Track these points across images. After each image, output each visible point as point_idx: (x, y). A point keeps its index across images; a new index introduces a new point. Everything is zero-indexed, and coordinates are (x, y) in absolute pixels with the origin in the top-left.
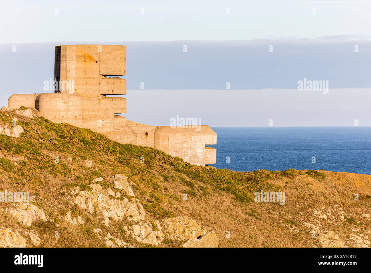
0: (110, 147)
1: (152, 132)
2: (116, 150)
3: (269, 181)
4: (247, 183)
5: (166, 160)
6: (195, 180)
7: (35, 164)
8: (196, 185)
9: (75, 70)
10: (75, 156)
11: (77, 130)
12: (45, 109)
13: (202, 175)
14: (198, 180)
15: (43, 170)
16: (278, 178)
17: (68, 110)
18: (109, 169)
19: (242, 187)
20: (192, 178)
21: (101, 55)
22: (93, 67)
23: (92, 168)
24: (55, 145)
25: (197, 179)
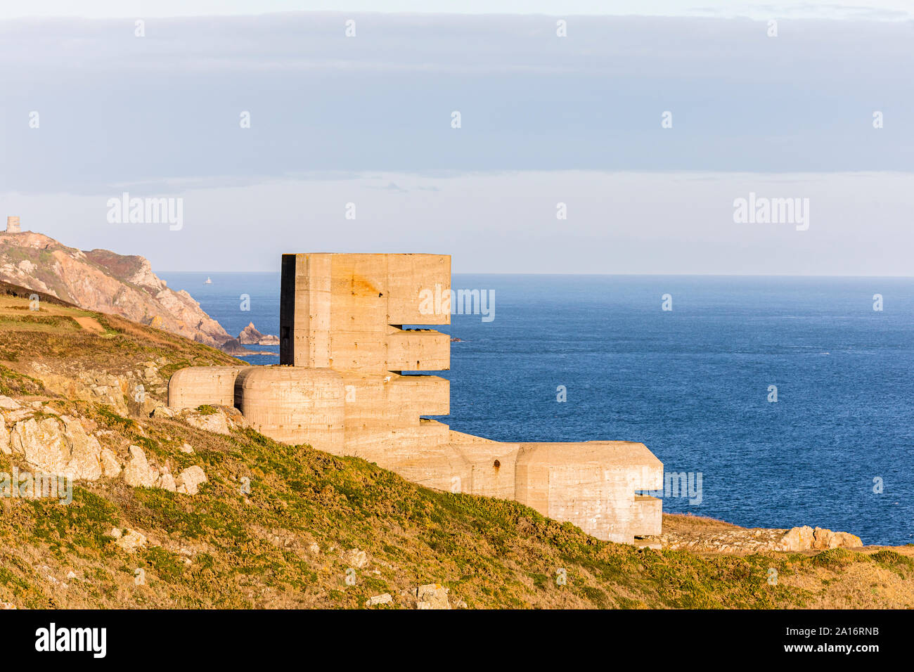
0: (409, 502)
1: (510, 458)
2: (423, 512)
3: (785, 579)
4: (732, 585)
5: (540, 531)
6: (608, 583)
7: (233, 561)
8: (609, 598)
9: (329, 315)
10: (327, 540)
11: (333, 464)
12: (256, 407)
13: (626, 568)
14: (615, 583)
15: (251, 577)
16: (806, 571)
17: (312, 410)
18: (406, 570)
19: (719, 597)
20: (603, 577)
21: (391, 278)
22: (372, 307)
23: (366, 569)
24: (280, 511)
25: (614, 580)
